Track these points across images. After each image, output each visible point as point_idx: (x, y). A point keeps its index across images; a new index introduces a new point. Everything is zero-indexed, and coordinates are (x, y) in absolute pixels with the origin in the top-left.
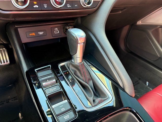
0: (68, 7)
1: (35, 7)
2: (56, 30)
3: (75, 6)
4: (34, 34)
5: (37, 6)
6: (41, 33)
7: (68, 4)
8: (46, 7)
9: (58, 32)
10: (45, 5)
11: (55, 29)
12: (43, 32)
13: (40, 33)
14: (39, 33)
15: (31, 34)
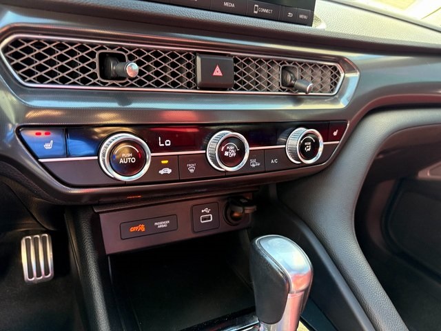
0: (253, 165)
1: (162, 172)
2: (205, 213)
3: (272, 162)
4: (142, 228)
5: (169, 171)
6: (162, 225)
7: (254, 159)
8: (192, 171)
9: (209, 219)
10: (190, 165)
11: (203, 211)
12: (168, 222)
13: (161, 223)
14: (156, 224)
15: (133, 229)
